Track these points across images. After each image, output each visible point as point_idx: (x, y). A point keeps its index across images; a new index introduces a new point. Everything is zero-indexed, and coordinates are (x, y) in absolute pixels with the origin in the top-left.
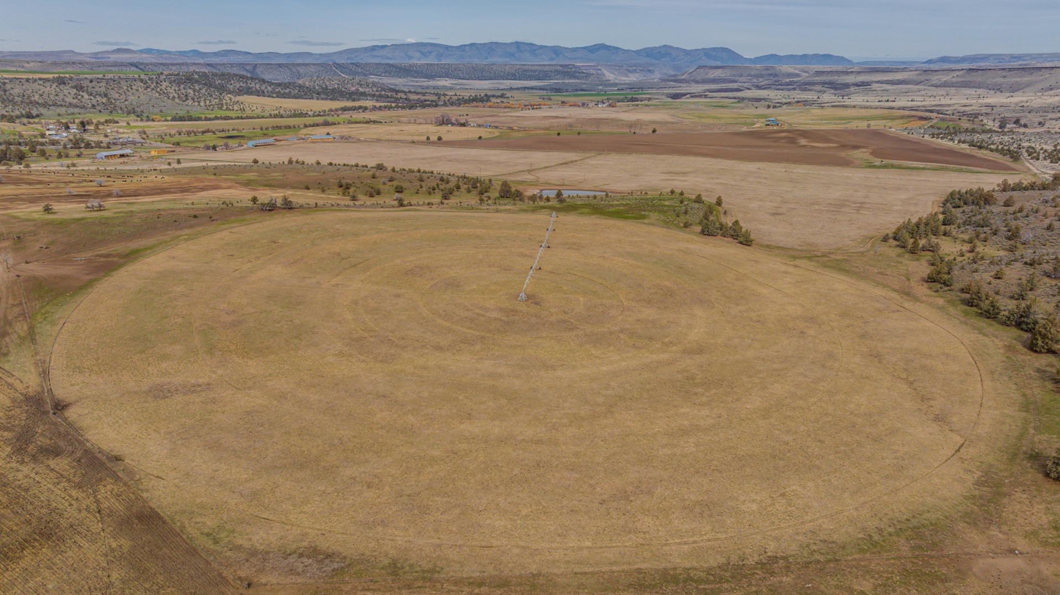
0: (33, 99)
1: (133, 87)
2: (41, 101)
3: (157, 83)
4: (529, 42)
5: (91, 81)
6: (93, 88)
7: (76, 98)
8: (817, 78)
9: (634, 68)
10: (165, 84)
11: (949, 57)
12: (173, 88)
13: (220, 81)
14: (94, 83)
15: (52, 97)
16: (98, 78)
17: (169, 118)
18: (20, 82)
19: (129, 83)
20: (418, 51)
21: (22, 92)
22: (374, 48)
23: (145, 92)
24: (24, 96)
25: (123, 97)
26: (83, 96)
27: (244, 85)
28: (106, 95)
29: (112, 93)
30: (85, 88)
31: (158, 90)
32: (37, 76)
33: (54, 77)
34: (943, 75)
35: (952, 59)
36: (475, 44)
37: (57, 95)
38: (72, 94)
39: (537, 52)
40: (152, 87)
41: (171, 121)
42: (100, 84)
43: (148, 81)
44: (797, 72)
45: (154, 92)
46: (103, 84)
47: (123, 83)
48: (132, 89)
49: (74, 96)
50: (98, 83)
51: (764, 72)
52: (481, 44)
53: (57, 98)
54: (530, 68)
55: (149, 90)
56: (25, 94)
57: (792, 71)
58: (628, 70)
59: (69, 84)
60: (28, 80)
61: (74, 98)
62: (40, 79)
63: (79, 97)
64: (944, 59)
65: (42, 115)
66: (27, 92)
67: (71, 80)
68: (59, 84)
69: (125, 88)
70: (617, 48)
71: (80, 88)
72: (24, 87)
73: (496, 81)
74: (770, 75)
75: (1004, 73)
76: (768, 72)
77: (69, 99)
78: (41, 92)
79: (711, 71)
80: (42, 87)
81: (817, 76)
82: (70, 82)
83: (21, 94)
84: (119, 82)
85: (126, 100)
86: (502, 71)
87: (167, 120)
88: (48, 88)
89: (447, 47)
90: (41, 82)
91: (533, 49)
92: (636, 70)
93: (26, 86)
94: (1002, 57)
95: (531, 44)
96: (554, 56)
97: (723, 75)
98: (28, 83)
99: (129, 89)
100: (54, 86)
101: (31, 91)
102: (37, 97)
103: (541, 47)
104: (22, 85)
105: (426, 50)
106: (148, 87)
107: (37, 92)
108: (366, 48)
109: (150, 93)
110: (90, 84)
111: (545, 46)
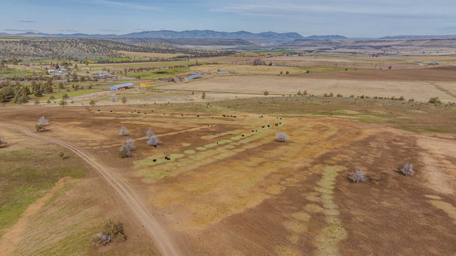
0: (11, 52)
1: (64, 46)
2: (16, 53)
3: (76, 44)
4: (212, 30)
5: (41, 43)
6: (43, 46)
7: (36, 51)
8: (356, 44)
9: (262, 41)
10: (80, 44)
11: (389, 37)
12: (85, 46)
13: (103, 44)
14: (43, 44)
15: (22, 51)
16: (45, 41)
17: (96, 62)
18: (3, 43)
19: (61, 43)
20: (163, 34)
21: (4, 48)
22: (144, 33)
23: (71, 48)
24: (6, 50)
25: (60, 50)
26: (39, 51)
27: (115, 45)
28: (51, 50)
29: (54, 49)
30: (39, 46)
31: (78, 47)
32: (12, 40)
33: (20, 41)
34: (418, 42)
35: (391, 37)
36: (188, 31)
37: (24, 50)
38: (33, 49)
39: (215, 34)
40: (74, 46)
41: (97, 63)
42: (46, 44)
43: (71, 43)
44: (339, 42)
45: (76, 48)
46: (48, 44)
47: (58, 43)
48: (64, 47)
49: (35, 50)
50: (45, 43)
51: (326, 42)
52: (191, 31)
53: (24, 51)
54: (224, 40)
55: (73, 47)
56: (6, 49)
57: (337, 41)
58: (260, 42)
59: (29, 44)
60: (7, 42)
61: (34, 52)
62: (13, 41)
63: (37, 51)
64: (388, 37)
65: (22, 60)
66: (7, 48)
67: (30, 42)
68: (24, 44)
69: (60, 46)
70: (250, 33)
71: (36, 46)
72: (5, 46)
73: (213, 46)
74: (328, 43)
75: (451, 41)
76: (327, 42)
77: (32, 52)
78: (15, 48)
79: (302, 42)
80: (15, 45)
81: (356, 43)
82: (30, 43)
83: (4, 49)
84: (56, 43)
85: (63, 52)
86: (211, 42)
87: (95, 63)
88: (19, 46)
89: (176, 32)
90: (14, 43)
91: (213, 33)
92: (263, 42)
93: (6, 45)
94: (411, 37)
95: (213, 31)
96: (223, 36)
97: (308, 43)
98: (7, 43)
99: (62, 46)
100: (22, 45)
101: (9, 48)
102: (13, 51)
103: (217, 32)
104: (4, 44)
105: (167, 33)
106: (72, 46)
107: (13, 48)
108: (140, 33)
109: (74, 49)
110: (41, 44)
111: (218, 32)
